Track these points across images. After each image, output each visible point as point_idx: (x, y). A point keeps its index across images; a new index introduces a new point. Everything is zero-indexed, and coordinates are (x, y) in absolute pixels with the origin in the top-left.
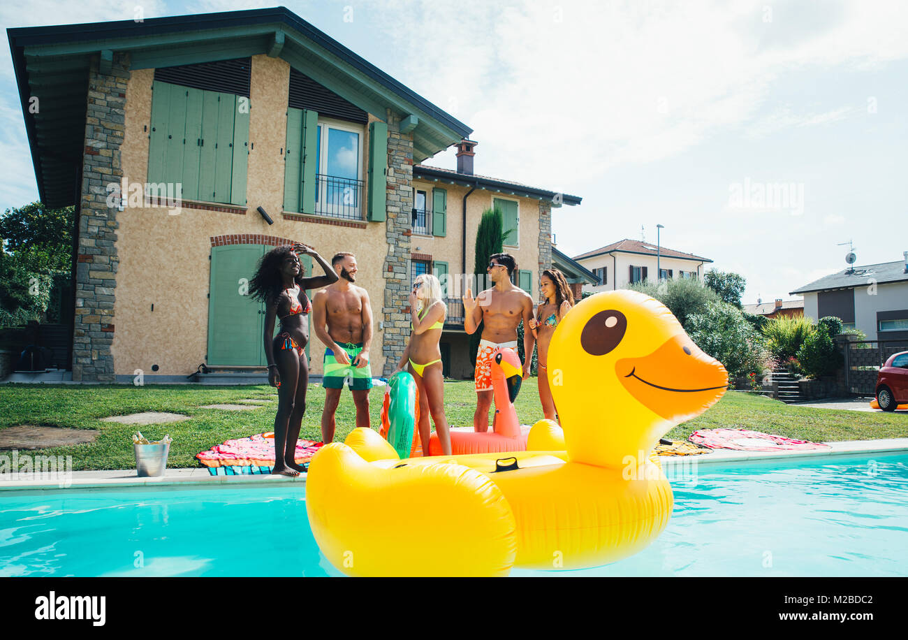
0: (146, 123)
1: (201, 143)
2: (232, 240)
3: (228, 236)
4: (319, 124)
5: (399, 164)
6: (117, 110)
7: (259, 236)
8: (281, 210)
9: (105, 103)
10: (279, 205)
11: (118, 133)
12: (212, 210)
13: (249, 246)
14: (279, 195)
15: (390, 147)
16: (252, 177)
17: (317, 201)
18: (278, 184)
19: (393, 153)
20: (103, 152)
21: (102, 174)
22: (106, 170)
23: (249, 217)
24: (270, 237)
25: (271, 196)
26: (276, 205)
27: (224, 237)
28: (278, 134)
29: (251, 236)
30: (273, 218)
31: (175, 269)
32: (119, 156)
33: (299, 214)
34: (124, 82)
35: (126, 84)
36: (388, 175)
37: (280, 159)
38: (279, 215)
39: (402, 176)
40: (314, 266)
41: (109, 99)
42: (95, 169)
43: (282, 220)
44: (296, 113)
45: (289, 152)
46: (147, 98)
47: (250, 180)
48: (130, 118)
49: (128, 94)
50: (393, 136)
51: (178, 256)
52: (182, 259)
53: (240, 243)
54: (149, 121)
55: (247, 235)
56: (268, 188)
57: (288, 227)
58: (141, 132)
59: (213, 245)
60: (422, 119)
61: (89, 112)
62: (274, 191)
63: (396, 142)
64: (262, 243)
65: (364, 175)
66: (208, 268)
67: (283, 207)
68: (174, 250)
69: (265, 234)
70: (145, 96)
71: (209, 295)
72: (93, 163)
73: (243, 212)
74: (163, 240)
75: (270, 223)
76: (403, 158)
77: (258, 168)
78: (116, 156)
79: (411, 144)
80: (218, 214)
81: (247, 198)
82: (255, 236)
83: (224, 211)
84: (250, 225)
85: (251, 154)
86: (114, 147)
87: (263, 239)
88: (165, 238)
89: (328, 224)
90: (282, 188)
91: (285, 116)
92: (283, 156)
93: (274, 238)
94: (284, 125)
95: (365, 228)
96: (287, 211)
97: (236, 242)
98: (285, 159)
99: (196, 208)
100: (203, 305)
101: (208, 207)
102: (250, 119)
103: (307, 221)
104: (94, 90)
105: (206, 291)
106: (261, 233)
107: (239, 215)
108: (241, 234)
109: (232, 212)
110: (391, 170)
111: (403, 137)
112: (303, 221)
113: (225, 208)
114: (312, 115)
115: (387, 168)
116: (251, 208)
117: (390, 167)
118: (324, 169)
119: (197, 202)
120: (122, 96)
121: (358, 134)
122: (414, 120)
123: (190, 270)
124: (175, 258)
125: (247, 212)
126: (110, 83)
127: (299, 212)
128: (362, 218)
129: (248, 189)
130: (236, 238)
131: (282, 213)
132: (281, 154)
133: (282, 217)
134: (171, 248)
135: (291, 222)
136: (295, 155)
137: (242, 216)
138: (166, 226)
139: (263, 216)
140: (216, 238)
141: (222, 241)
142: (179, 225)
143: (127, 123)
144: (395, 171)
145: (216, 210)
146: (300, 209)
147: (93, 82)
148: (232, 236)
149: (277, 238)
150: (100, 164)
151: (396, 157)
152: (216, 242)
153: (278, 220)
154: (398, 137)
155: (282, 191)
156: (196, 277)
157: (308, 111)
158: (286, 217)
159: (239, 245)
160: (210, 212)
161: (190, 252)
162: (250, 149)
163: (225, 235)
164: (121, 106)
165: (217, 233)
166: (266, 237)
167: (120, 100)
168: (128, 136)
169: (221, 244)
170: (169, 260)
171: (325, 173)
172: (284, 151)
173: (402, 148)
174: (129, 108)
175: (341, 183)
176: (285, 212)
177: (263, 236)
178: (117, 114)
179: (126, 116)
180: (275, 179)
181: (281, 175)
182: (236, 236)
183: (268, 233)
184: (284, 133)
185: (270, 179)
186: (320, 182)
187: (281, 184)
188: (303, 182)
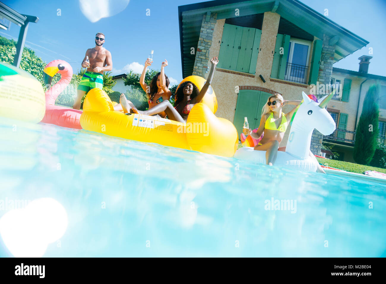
0: (220, 40)
1: (240, 48)
2: (248, 88)
3: (246, 86)
4: (291, 41)
5: (327, 60)
6: (210, 35)
7: (259, 87)
8: (269, 77)
9: (206, 32)
10: (269, 75)
11: (209, 44)
12: (241, 75)
13: (255, 91)
14: (270, 70)
15: (323, 51)
16: (259, 62)
17: (286, 74)
18: (269, 66)
19: (324, 54)
20: (203, 51)
21: (202, 59)
22: (203, 57)
23: (255, 79)
24: (263, 88)
25: (266, 71)
26: (267, 75)
27: (244, 86)
28: (272, 45)
29: (256, 87)
30: (266, 80)
31: (224, 97)
32: (209, 52)
34: (214, 24)
35: (214, 25)
36: (320, 64)
37: (271, 56)
38: (268, 79)
39: (327, 65)
41: (208, 31)
42: (199, 57)
43: (270, 81)
44: (281, 36)
45: (275, 53)
46: (221, 30)
47: (258, 63)
48: (214, 38)
49: (215, 29)
50: (325, 46)
51: (225, 93)
52: (226, 94)
53: (251, 89)
54: (221, 39)
55: (254, 87)
56: (265, 68)
57: (272, 84)
58: (217, 43)
59: (240, 89)
61: (200, 36)
62: (267, 69)
63: (326, 49)
64: (260, 90)
65: (309, 64)
66: (237, 98)
68: (224, 90)
69: (261, 86)
70: (221, 29)
71: (235, 109)
72: (199, 55)
73: (254, 77)
74: (220, 85)
75: (264, 82)
76: (329, 57)
77: (262, 59)
78: (207, 52)
79: (334, 51)
80: (243, 77)
81: (256, 71)
82: (257, 87)
84: (256, 82)
85: (259, 53)
86: (207, 49)
87: (260, 89)
88: (221, 85)
89: (290, 84)
90: (271, 68)
91: (276, 37)
92: (273, 54)
93: (265, 88)
94: (275, 41)
95: (307, 87)
96: (272, 77)
97: (249, 89)
98: (274, 56)
99: (235, 74)
100: (232, 113)
101: (240, 74)
102: (261, 38)
103: (280, 83)
104: (203, 27)
105: (234, 108)
106: (259, 86)
107: (251, 78)
109: (249, 76)
110: (322, 62)
111: (329, 47)
112: (278, 82)
113: (246, 75)
114: (288, 37)
115: (321, 61)
116: (257, 75)
117: (322, 61)
118: (291, 61)
119: (235, 71)
120: (212, 29)
121: (308, 46)
123: (229, 98)
124: (224, 94)
125: (255, 77)
126: (209, 25)
127: (277, 78)
128: (305, 83)
129: (257, 68)
130: (249, 87)
131: (269, 78)
132: (272, 53)
134: (223, 89)
135: (273, 82)
136: (278, 54)
137: (253, 78)
138: (222, 80)
139: (262, 78)
140: (241, 86)
142: (227, 80)
143: (213, 40)
144: (324, 63)
145: (243, 75)
146: (278, 77)
147: (203, 24)
148: (248, 86)
149: (267, 89)
150: (202, 55)
151: (326, 56)
153: (268, 81)
156: (231, 101)
157: (286, 35)
158: (271, 80)
159: (250, 90)
160: (240, 76)
161: (230, 91)
162: (259, 51)
164: (212, 33)
165: (242, 84)
166: (262, 88)
167: (211, 31)
168: (213, 45)
169: (243, 89)
170: (222, 94)
171: (291, 62)
172: (273, 52)
173: (329, 52)
174: (214, 34)
175: (298, 67)
176: (271, 78)
177: (260, 87)
178: (210, 36)
179: (213, 37)
180: (268, 64)
181: (271, 62)
182: (249, 86)
183: (263, 86)
184: (274, 45)
185: (266, 64)
186: (288, 66)
187: (271, 66)
188: (281, 65)
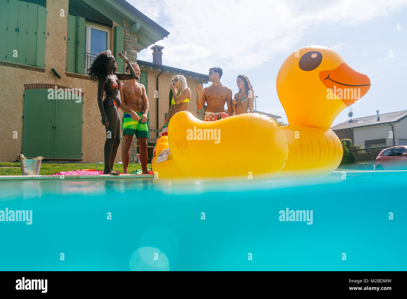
1: (17, 30)
2: (37, 86)
3: (34, 84)
4: (86, 26)
5: (130, 50)
7: (53, 85)
8: (65, 71)
10: (64, 68)
12: (25, 69)
14: (64, 62)
15: (125, 40)
17: (85, 67)
18: (63, 57)
19: (126, 43)
23: (46, 74)
24: (59, 86)
25: (59, 63)
26: (62, 68)
27: (32, 84)
28: (63, 28)
29: (48, 84)
30: (61, 75)
31: (3, 102)
33: (75, 74)
37: (64, 43)
38: (64, 74)
39: (131, 56)
40: (84, 103)
43: (66, 77)
44: (73, 18)
45: (69, 39)
47: (47, 53)
50: (126, 34)
51: (4, 95)
52: (7, 96)
53: (42, 88)
55: (46, 84)
56: (57, 59)
57: (69, 81)
59: (25, 89)
60: (143, 25)
62: (61, 60)
63: (128, 38)
66: (23, 102)
67: (66, 69)
68: (2, 91)
69: (56, 84)
71: (23, 117)
73: (43, 71)
75: (59, 77)
76: (132, 47)
77: (51, 47)
79: (136, 39)
80: (28, 71)
81: (46, 63)
82: (50, 85)
83: (32, 70)
84: (47, 78)
85: (47, 39)
90: (66, 59)
91: (66, 19)
92: (66, 41)
93: (61, 86)
94: (66, 24)
96: (68, 71)
97: (39, 88)
98: (67, 43)
99: (15, 67)
100: (20, 123)
101: (22, 67)
102: (47, 20)
103: (80, 78)
105: (21, 115)
106: (53, 83)
107: (40, 73)
108: (42, 83)
109: (37, 71)
110: (126, 53)
111: (132, 35)
112: (77, 77)
113: (32, 68)
114: (82, 20)
115: (124, 51)
116: (48, 69)
117: (125, 51)
118: (89, 50)
119: (15, 64)
121: (107, 33)
122: (138, 25)
123: (11, 102)
125: (45, 71)
127: (75, 72)
129: (46, 59)
131: (66, 73)
132: (65, 40)
133: (66, 75)
135: (70, 78)
136: (73, 41)
137: (43, 73)
139: (55, 74)
140: (27, 85)
141: (31, 87)
142: (4, 76)
144: (128, 53)
145: (27, 69)
146: (76, 71)
148: (37, 84)
149: (63, 87)
151: (128, 46)
152: (27, 87)
153: (64, 76)
154: (129, 35)
155: (65, 60)
156: (15, 107)
157: (80, 17)
158: (68, 75)
159: (41, 89)
160: (23, 70)
161: (11, 92)
162: (47, 36)
163: (33, 83)
165: (28, 82)
171: (89, 52)
172: (66, 39)
176: (67, 72)
180: (61, 54)
181: (65, 52)
182: (39, 84)
183: (58, 83)
184: (66, 29)
185: (58, 54)
186: (87, 57)
187: (65, 57)
188: (78, 56)
